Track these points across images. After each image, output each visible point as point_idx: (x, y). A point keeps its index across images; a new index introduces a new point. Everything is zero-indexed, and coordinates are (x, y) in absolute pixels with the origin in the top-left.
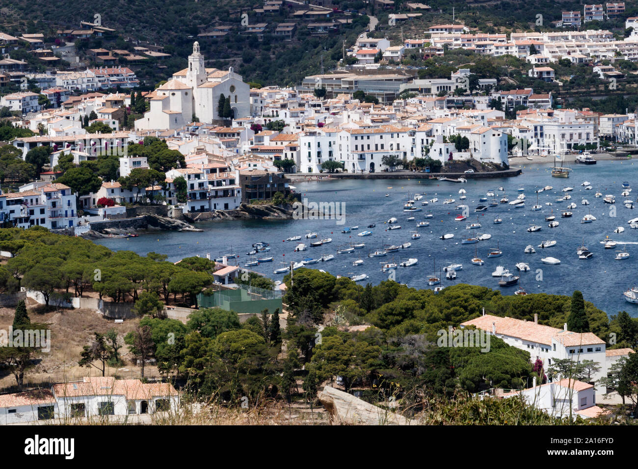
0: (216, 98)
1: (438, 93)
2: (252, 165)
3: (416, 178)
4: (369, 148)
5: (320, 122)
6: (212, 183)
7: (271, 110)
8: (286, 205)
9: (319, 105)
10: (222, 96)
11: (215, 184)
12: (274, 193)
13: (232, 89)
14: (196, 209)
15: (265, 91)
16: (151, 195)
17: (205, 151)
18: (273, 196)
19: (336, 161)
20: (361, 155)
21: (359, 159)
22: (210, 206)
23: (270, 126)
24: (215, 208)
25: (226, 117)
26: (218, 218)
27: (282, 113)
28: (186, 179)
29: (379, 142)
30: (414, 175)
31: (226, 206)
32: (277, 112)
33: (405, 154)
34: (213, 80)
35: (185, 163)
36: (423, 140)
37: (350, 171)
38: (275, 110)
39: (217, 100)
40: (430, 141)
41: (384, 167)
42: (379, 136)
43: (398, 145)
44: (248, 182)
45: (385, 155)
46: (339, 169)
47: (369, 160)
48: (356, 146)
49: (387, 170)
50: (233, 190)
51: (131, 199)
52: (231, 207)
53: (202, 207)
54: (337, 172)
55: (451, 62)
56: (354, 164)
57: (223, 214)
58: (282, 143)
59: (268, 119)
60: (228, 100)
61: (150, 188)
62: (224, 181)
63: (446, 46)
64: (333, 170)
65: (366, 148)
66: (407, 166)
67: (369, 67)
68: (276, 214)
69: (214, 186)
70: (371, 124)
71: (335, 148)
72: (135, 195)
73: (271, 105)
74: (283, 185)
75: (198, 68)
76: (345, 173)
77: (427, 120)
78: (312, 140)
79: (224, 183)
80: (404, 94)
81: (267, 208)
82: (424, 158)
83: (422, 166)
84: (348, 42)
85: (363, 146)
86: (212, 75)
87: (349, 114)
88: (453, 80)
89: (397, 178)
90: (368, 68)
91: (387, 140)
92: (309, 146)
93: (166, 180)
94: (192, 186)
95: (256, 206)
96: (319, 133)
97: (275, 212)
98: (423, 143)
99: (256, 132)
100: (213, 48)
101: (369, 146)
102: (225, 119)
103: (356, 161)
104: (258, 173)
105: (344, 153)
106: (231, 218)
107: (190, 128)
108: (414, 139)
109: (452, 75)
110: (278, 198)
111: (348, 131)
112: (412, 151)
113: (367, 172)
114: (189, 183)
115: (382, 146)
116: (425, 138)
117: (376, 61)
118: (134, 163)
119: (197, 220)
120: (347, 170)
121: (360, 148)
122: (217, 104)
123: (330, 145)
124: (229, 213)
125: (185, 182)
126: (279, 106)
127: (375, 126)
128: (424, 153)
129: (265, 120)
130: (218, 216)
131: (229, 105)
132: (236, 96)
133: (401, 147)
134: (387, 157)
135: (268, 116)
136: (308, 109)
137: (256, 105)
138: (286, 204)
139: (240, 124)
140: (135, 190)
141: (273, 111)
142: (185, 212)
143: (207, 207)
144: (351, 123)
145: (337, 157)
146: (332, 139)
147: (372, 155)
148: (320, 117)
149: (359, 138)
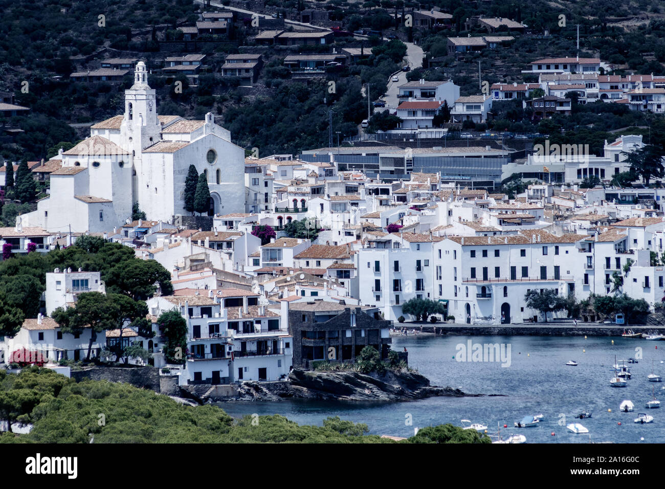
0: (180, 172)
1: (580, 181)
2: (308, 293)
3: (598, 334)
4: (497, 274)
5: (391, 222)
6: (233, 325)
7: (291, 198)
8: (383, 373)
9: (386, 191)
10: (192, 169)
11: (241, 328)
12: (359, 348)
13: (212, 155)
14: (204, 378)
15: (272, 164)
16: (117, 347)
17: (209, 264)
18: (357, 353)
19: (431, 298)
20: (484, 289)
21: (478, 295)
22: (231, 372)
23: (293, 230)
24: (241, 376)
25: (201, 212)
26: (247, 398)
27: (313, 203)
28: (185, 316)
29: (519, 262)
30: (594, 330)
31: (263, 373)
32: (303, 201)
33: (571, 286)
34: (174, 138)
35: (171, 286)
36: (608, 259)
37: (460, 320)
38: (299, 198)
39: (183, 177)
40: (623, 262)
41: (530, 313)
42: (518, 252)
43: (557, 269)
44: (306, 326)
45: (532, 288)
46: (439, 316)
47: (498, 299)
48: (473, 270)
49: (534, 319)
50: (275, 342)
51: (77, 353)
52: (273, 376)
53: (216, 374)
54: (434, 320)
55: (591, 126)
56: (468, 307)
57: (257, 389)
58: (319, 263)
59: (285, 216)
60: (204, 177)
61: (116, 333)
62: (258, 322)
63: (573, 96)
64: (425, 318)
65: (491, 274)
66: (575, 311)
67: (424, 134)
68: (367, 392)
69: (238, 332)
70: (500, 228)
71: (429, 274)
72: (85, 346)
73: (292, 189)
74: (378, 333)
75: (144, 114)
76: (449, 324)
77: (609, 221)
78: (384, 256)
79: (257, 327)
80: (512, 183)
81: (347, 379)
82: (612, 295)
83: (608, 313)
84: (372, 89)
85: (485, 270)
86: (172, 129)
87: (451, 207)
88: (609, 156)
89: (558, 333)
90: (423, 136)
91: (535, 259)
92: (377, 268)
93: (148, 317)
94: (197, 330)
95: (324, 375)
96: (397, 244)
97: (364, 387)
98: (608, 266)
99: (265, 241)
100: (100, 100)
101: (497, 270)
102: (197, 214)
103: (473, 299)
104: (328, 308)
105: (448, 283)
106: (275, 398)
107: (131, 231)
108: (590, 258)
109: (607, 147)
110: (368, 358)
111: (457, 239)
112: (586, 281)
113: (496, 322)
114: (190, 323)
115: (525, 271)
116: (613, 255)
117: (437, 123)
118: (76, 283)
119: (206, 399)
120: (453, 318)
121: (479, 274)
122: (182, 185)
123: (419, 268)
124: (268, 386)
125: (183, 322)
126: (309, 190)
127: (507, 232)
128: (612, 285)
129: (280, 218)
130: (248, 393)
131: (206, 188)
132: (218, 171)
133: (562, 273)
134: (534, 293)
135: (287, 210)
136: (367, 197)
137: (256, 188)
138: (386, 371)
139: (230, 224)
140: (87, 335)
141: (295, 201)
142: (183, 383)
143: (224, 374)
144: (456, 224)
145: (432, 292)
146: (422, 256)
147: (505, 288)
148: (392, 213)
149: (479, 254)
